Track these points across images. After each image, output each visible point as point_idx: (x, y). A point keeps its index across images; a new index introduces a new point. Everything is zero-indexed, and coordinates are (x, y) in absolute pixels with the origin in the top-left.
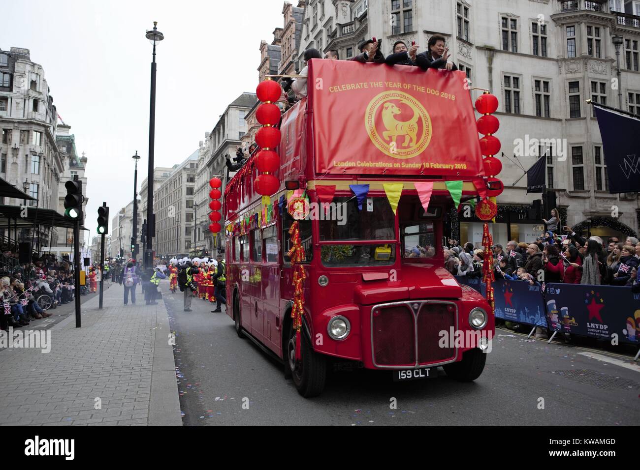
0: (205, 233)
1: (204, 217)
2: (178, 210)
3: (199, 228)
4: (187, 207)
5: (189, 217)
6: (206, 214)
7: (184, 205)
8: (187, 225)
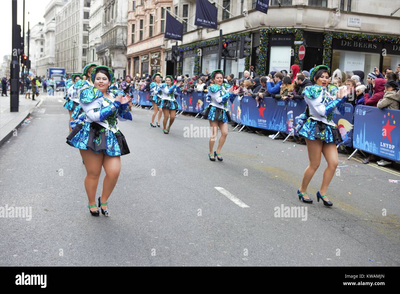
0: (98, 54)
1: (98, 39)
2: (77, 32)
3: (94, 50)
4: (84, 30)
5: (86, 39)
6: (99, 36)
7: (81, 28)
8: (84, 46)
